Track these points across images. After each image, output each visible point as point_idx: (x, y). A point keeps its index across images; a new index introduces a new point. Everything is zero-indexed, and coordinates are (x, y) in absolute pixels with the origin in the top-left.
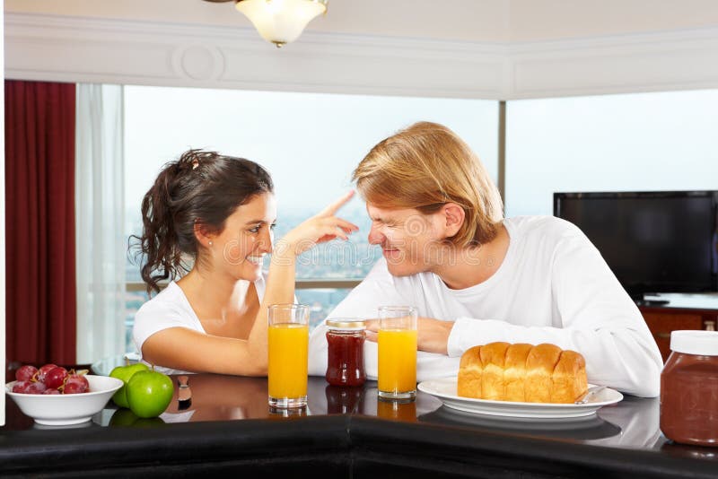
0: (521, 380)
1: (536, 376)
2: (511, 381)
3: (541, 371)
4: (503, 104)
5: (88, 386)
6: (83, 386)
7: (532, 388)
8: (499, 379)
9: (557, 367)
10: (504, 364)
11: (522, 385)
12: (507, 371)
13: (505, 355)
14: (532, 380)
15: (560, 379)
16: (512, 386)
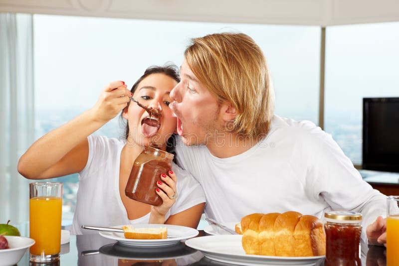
0: (271, 239)
1: (282, 235)
2: (265, 241)
3: (284, 232)
4: (323, 30)
5: (8, 244)
6: (4, 244)
7: (280, 245)
8: (255, 240)
9: (297, 227)
10: (258, 229)
11: (272, 244)
12: (261, 233)
13: (259, 222)
14: (279, 239)
15: (299, 236)
16: (265, 245)
